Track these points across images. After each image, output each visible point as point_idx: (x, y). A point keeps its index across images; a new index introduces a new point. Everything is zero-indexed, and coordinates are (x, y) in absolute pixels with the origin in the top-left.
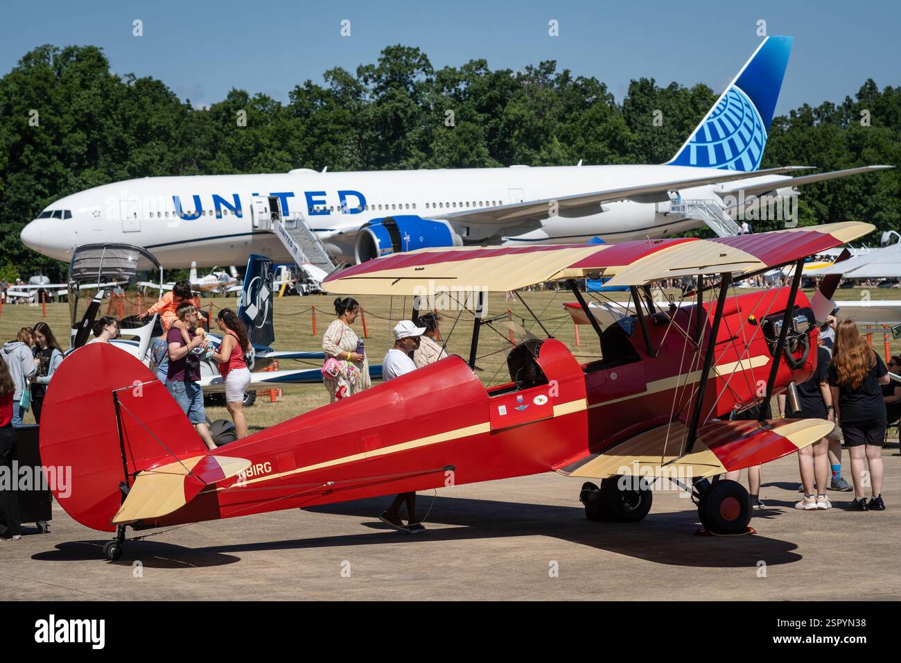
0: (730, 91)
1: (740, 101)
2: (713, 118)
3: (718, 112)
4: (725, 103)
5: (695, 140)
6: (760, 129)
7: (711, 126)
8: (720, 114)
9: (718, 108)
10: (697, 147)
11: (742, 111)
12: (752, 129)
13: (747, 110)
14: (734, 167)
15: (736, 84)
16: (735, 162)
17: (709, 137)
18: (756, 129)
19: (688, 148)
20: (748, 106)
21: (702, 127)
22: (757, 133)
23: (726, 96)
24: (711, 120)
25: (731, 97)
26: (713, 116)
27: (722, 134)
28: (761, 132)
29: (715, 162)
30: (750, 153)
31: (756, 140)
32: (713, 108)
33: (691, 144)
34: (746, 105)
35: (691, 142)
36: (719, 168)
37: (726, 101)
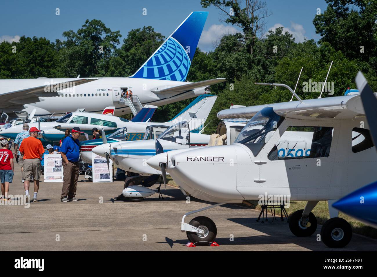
0: (168, 40)
1: (174, 45)
2: (158, 53)
3: (161, 50)
4: (165, 46)
5: (147, 65)
6: (186, 59)
7: (157, 58)
8: (162, 52)
9: (161, 48)
10: (148, 68)
11: (176, 50)
12: (181, 60)
13: (178, 50)
14: (170, 79)
15: (172, 36)
16: (171, 76)
17: (155, 63)
18: (184, 59)
19: (143, 69)
20: (179, 47)
21: (151, 58)
22: (184, 61)
23: (166, 42)
24: (156, 55)
25: (169, 43)
26: (158, 52)
27: (162, 61)
28: (187, 61)
29: (158, 76)
30: (180, 71)
31: (184, 65)
32: (159, 49)
33: (144, 67)
34: (178, 47)
35: (144, 66)
36: (160, 79)
37: (166, 45)
